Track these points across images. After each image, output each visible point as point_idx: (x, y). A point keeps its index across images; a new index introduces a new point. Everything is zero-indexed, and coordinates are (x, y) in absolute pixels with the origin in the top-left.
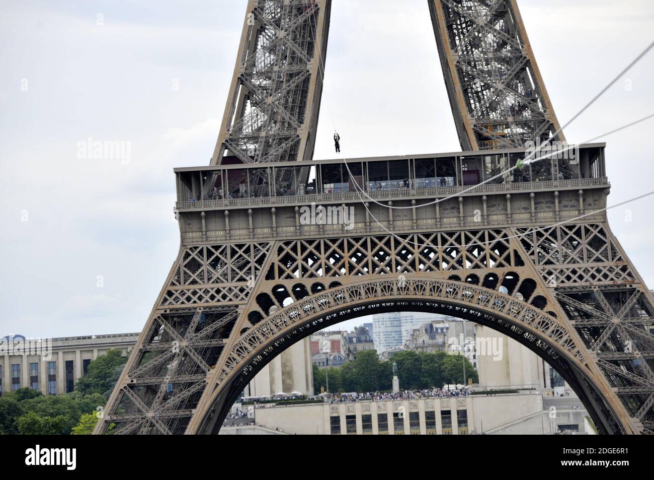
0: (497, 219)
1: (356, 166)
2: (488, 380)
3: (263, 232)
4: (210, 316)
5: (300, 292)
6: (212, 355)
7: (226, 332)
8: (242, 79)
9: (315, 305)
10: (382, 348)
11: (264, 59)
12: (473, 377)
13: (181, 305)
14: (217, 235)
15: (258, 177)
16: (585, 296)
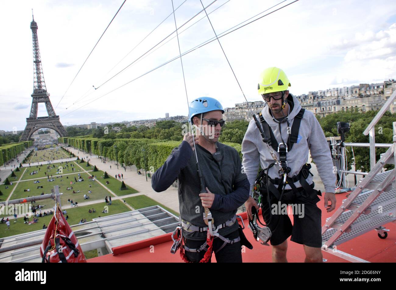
0: (51, 121)
1: (40, 118)
2: (51, 132)
3: (33, 122)
5: (36, 127)
6: (30, 132)
8: (31, 111)
9: (38, 128)
13: (27, 128)
14: (30, 123)
16: (58, 126)
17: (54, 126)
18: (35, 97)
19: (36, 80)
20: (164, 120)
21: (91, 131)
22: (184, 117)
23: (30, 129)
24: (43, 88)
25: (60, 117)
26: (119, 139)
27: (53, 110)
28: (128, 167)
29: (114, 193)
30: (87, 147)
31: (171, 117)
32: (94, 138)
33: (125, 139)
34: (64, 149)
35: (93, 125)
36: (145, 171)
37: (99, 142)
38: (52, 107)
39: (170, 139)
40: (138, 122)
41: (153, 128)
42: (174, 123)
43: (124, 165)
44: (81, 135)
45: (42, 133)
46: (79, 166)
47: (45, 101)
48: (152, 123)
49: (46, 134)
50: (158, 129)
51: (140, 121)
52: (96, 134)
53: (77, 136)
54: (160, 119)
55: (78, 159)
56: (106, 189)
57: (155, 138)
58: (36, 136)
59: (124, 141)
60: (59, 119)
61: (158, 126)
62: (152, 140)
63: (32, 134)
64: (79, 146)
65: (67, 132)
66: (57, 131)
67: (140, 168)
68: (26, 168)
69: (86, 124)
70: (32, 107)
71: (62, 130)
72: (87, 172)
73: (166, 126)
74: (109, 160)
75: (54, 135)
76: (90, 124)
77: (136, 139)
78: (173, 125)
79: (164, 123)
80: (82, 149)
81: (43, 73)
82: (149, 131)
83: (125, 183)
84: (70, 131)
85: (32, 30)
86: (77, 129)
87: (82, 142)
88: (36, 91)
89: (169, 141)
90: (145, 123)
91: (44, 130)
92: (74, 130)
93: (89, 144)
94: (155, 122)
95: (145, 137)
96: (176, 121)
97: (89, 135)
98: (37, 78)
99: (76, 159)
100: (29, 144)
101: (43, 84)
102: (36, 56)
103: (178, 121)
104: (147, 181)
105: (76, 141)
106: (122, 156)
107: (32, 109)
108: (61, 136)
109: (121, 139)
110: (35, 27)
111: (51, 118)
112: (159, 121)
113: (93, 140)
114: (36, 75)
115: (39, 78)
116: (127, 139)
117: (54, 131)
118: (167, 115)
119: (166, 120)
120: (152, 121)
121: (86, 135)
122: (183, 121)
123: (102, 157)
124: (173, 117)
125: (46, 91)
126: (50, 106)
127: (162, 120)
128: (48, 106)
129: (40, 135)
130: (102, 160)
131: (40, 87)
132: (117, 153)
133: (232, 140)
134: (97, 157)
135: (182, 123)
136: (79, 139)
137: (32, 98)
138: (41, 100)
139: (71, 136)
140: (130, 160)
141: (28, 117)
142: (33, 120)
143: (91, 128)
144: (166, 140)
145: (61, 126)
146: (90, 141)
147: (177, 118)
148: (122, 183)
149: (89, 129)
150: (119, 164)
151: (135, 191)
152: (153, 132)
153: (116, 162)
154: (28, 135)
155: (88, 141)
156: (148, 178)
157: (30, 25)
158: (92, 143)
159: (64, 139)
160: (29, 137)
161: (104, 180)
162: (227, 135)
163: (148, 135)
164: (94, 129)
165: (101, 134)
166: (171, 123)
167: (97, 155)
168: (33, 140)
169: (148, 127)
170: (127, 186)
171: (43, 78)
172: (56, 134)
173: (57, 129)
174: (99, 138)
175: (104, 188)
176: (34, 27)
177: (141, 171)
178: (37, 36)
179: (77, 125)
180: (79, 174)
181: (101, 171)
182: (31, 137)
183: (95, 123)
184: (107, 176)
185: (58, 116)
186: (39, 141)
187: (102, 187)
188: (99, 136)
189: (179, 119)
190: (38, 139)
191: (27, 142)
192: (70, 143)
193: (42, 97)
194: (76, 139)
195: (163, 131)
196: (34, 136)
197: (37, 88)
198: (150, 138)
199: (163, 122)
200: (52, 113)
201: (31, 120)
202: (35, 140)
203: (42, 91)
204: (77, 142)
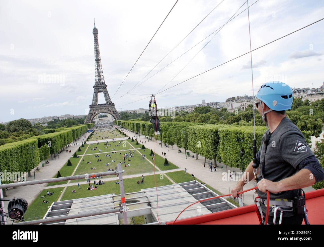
0: (108, 107)
1: (100, 104)
2: (108, 116)
3: (95, 108)
4: (92, 113)
5: (97, 112)
6: (92, 116)
7: (93, 114)
8: (93, 99)
9: (98, 113)
10: (102, 115)
11: (94, 98)
12: (107, 116)
13: (90, 113)
14: (92, 109)
15: (94, 105)
16: (114, 111)
17: (110, 111)
18: (96, 88)
19: (97, 74)
20: (201, 106)
21: (140, 116)
22: (218, 103)
23: (92, 114)
24: (102, 81)
25: (115, 104)
26: (163, 122)
27: (109, 98)
28: (170, 146)
29: (158, 168)
30: (137, 129)
31: (207, 103)
32: (142, 121)
33: (168, 122)
34: (118, 130)
35: (141, 110)
36: (185, 150)
37: (146, 124)
38: (109, 96)
39: (207, 122)
40: (178, 108)
41: (192, 112)
42: (209, 109)
43: (167, 144)
44: (132, 119)
45: (101, 117)
46: (130, 144)
47: (103, 91)
48: (190, 109)
49: (104, 118)
50: (196, 113)
51: (180, 107)
52: (144, 117)
53: (128, 119)
54: (197, 105)
55: (129, 138)
56: (152, 164)
57: (194, 121)
58: (96, 120)
59: (167, 124)
60: (114, 105)
61: (196, 111)
62: (191, 123)
63: (93, 118)
64: (130, 127)
65: (120, 116)
66: (113, 116)
67: (180, 147)
68: (89, 145)
69: (135, 109)
70: (94, 96)
71: (117, 115)
72: (136, 149)
73: (203, 111)
74: (154, 139)
75: (110, 118)
76: (139, 109)
77: (177, 123)
78: (209, 110)
79: (201, 109)
80: (132, 130)
81: (102, 69)
82: (188, 115)
83: (168, 159)
84: (123, 116)
85: (94, 35)
86: (129, 113)
87: (133, 125)
88: (97, 83)
89: (206, 124)
90: (184, 108)
91: (102, 114)
92: (126, 115)
93: (138, 126)
94: (194, 108)
95: (185, 120)
96: (211, 107)
97: (138, 118)
98: (98, 73)
99: (127, 138)
100: (91, 125)
101: (102, 77)
102: (96, 55)
103: (214, 107)
104: (186, 158)
105: (127, 123)
106: (165, 137)
107: (93, 97)
108: (116, 120)
109: (165, 122)
110: (97, 32)
111: (108, 105)
112: (197, 107)
113: (142, 123)
114: (96, 71)
115: (99, 73)
116: (170, 123)
117: (110, 115)
118: (204, 101)
119: (203, 106)
120: (190, 107)
121: (136, 118)
122: (218, 107)
123: (149, 137)
124: (209, 104)
125: (104, 83)
126: (107, 95)
127: (200, 106)
128: (106, 95)
129: (100, 119)
130: (149, 139)
131: (100, 80)
132: (162, 134)
133: (263, 124)
134: (145, 137)
135: (217, 108)
136: (130, 122)
137: (94, 89)
138: (101, 90)
139: (124, 119)
140: (172, 140)
141: (91, 104)
142: (94, 106)
143: (140, 113)
144: (203, 123)
145: (116, 111)
146: (139, 124)
147: (212, 104)
148: (165, 159)
149: (138, 114)
150: (163, 143)
151: (176, 167)
152: (192, 116)
153: (160, 141)
154: (91, 119)
155: (137, 124)
156: (187, 156)
157: (93, 31)
158: (141, 125)
159: (118, 121)
160: (91, 120)
161: (150, 156)
162: (259, 119)
163: (188, 119)
164: (142, 114)
165: (148, 118)
166: (207, 109)
167: (145, 135)
168: (94, 122)
169: (187, 112)
170: (170, 162)
171: (102, 73)
172: (112, 118)
173: (113, 114)
174: (146, 121)
175: (150, 164)
176: (95, 33)
177: (181, 149)
178: (97, 39)
179: (129, 110)
180: (130, 151)
181: (147, 149)
182: (93, 120)
183: (143, 108)
184: (152, 153)
185: (114, 103)
186: (99, 123)
187: (149, 162)
188: (146, 120)
189: (215, 105)
190: (98, 122)
191: (90, 124)
192: (123, 125)
193: (101, 88)
194: (128, 122)
195: (200, 115)
196: (95, 119)
197: (97, 81)
198: (190, 122)
199: (200, 107)
200: (109, 100)
201: (93, 106)
202: (96, 123)
203: (101, 83)
204: (129, 125)
